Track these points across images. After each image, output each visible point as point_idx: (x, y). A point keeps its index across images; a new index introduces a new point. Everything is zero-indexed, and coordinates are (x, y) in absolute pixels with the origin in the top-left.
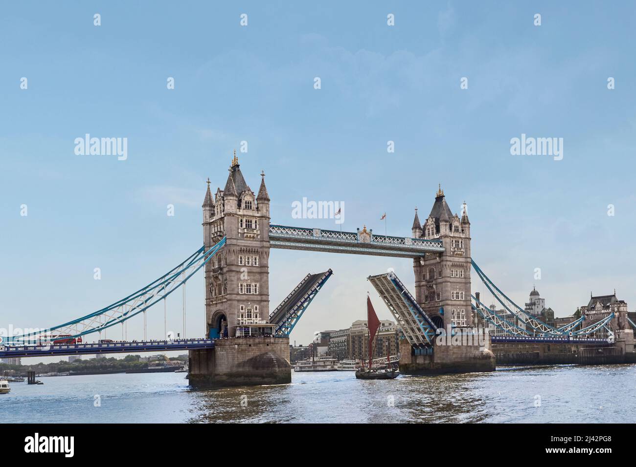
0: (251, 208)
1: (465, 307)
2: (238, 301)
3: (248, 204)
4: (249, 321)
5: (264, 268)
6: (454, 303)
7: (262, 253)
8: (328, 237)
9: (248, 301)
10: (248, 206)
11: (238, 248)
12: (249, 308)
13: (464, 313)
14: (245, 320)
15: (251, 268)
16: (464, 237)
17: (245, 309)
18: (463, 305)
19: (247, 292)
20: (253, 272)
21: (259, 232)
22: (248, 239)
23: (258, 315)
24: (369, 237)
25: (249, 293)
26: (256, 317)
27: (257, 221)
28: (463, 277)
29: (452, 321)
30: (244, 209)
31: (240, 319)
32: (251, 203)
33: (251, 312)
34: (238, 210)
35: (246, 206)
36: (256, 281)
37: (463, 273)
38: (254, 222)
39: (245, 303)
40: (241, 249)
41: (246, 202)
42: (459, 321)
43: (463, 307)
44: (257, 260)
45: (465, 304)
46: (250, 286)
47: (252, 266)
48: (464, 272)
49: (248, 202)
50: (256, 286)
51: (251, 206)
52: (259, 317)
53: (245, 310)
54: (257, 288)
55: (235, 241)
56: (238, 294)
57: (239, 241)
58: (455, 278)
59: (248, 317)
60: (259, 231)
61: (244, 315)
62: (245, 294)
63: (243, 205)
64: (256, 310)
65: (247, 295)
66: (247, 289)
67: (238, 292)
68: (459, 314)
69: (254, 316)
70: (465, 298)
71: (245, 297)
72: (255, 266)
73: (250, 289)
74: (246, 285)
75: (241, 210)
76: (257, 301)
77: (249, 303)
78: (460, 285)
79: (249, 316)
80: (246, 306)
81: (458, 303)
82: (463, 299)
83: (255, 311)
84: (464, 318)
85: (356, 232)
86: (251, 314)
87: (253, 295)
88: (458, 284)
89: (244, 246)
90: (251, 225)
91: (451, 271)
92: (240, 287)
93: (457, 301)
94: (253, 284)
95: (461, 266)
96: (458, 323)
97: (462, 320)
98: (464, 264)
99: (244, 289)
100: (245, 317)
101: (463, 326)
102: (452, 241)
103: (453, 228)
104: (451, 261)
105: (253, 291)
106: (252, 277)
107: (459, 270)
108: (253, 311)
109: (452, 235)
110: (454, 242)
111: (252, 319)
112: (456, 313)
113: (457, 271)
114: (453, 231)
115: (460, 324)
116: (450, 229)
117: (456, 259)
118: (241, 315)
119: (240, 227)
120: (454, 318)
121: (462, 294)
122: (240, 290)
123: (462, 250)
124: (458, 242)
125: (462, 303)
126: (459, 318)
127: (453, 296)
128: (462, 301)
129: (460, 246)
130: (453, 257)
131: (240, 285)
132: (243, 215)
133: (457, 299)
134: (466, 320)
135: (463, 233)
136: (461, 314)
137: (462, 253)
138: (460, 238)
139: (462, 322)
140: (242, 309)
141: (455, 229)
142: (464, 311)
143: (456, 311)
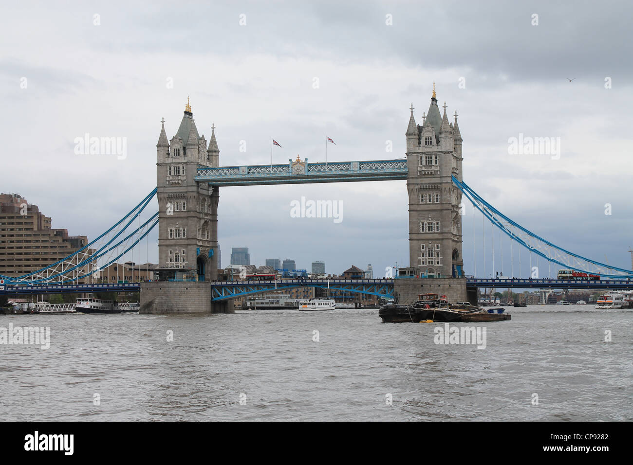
0: (179, 155)
1: (440, 241)
2: (167, 246)
4: (177, 264)
5: (189, 213)
6: (423, 236)
8: (259, 173)
9: (175, 245)
10: (177, 153)
12: (177, 252)
13: (439, 249)
14: (173, 264)
15: (180, 213)
16: (439, 150)
18: (437, 239)
20: (181, 217)
21: (185, 178)
22: (174, 186)
23: (185, 258)
24: (302, 167)
25: (177, 238)
26: (183, 260)
27: (185, 167)
28: (439, 202)
29: (420, 260)
31: (169, 262)
32: (179, 149)
33: (178, 256)
34: (167, 159)
36: (184, 226)
37: (439, 197)
38: (181, 168)
39: (173, 247)
41: (175, 150)
42: (431, 260)
43: (437, 241)
44: (186, 205)
45: (441, 237)
46: (179, 230)
47: (181, 211)
48: (441, 195)
51: (179, 153)
53: (173, 254)
55: (162, 188)
56: (168, 239)
57: (167, 188)
58: (425, 204)
59: (176, 261)
61: (172, 259)
62: (174, 239)
63: (172, 153)
64: (184, 253)
66: (176, 233)
67: (167, 237)
68: (430, 250)
69: (181, 259)
71: (173, 242)
72: (183, 211)
73: (179, 233)
74: (175, 230)
75: (169, 159)
76: (184, 245)
77: (177, 248)
78: (434, 213)
80: (175, 250)
82: (439, 231)
83: (182, 255)
86: (178, 258)
87: (181, 239)
88: (429, 212)
89: (171, 193)
90: (179, 171)
91: (420, 195)
92: (169, 233)
93: (429, 233)
94: (181, 229)
95: (435, 188)
96: (429, 262)
97: (436, 257)
98: (439, 185)
99: (173, 234)
100: (173, 261)
101: (436, 265)
102: (421, 158)
103: (423, 141)
104: (418, 184)
105: (181, 236)
106: (180, 222)
107: (434, 194)
108: (181, 254)
109: (420, 151)
110: (424, 158)
111: (180, 262)
112: (426, 250)
113: (430, 196)
114: (421, 145)
115: (432, 264)
116: (419, 143)
117: (426, 181)
118: (169, 259)
119: (169, 175)
120: (423, 256)
121: (437, 224)
122: (169, 235)
123: (433, 168)
124: (431, 158)
125: (437, 236)
126: (432, 256)
127: (423, 227)
128: (436, 233)
129: (434, 163)
130: (420, 178)
131: (169, 230)
132: (171, 163)
133: (429, 231)
134: (442, 257)
135: (438, 146)
136: (433, 250)
137: (433, 172)
138: (432, 152)
139: (436, 261)
140: (171, 253)
141: (426, 142)
142: (439, 246)
143: (426, 247)
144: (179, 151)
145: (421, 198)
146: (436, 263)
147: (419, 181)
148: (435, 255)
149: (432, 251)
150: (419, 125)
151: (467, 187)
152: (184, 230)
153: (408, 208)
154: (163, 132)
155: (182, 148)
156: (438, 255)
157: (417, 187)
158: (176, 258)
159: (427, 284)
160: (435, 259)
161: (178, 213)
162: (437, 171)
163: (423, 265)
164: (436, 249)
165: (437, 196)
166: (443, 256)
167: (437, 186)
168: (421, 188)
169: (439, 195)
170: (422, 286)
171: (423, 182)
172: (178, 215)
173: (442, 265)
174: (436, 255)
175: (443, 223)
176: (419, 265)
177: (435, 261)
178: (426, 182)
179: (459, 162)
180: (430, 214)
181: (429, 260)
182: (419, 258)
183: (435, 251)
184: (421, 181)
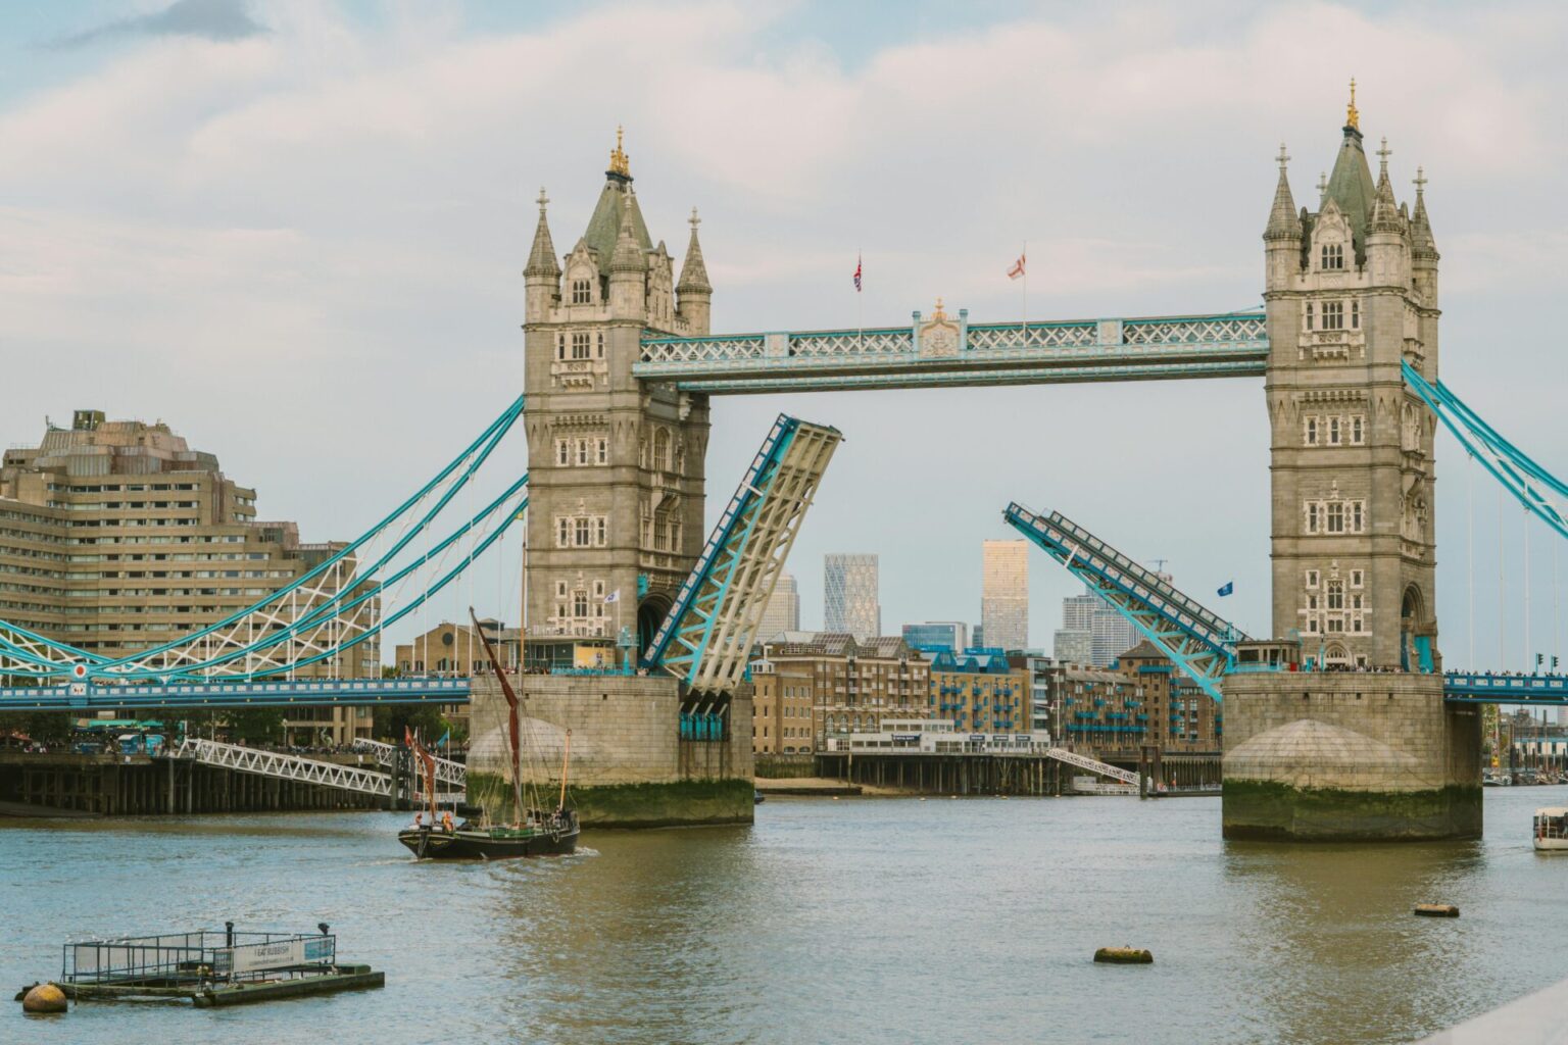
1: (1366, 562)
4: (581, 625)
5: (617, 471)
6: (1312, 546)
8: (823, 353)
9: (575, 567)
12: (581, 587)
13: (1361, 586)
14: (569, 623)
15: (591, 472)
16: (1365, 283)
17: (569, 590)
18: (1357, 555)
19: (579, 542)
20: (594, 485)
21: (604, 368)
22: (571, 390)
24: (953, 335)
25: (582, 546)
27: (605, 335)
28: (1362, 443)
29: (1303, 617)
31: (556, 619)
32: (588, 283)
35: (575, 294)
36: (600, 510)
37: (1363, 428)
38: (595, 337)
39: (569, 573)
40: (558, 420)
41: (575, 284)
42: (1335, 618)
43: (1357, 562)
44: (604, 449)
45: (1367, 547)
46: (586, 524)
47: (592, 467)
48: (1370, 422)
49: (581, 284)
51: (588, 295)
52: (606, 615)
53: (569, 595)
54: (605, 529)
55: (538, 399)
56: (550, 549)
57: (552, 399)
58: (1324, 448)
59: (577, 615)
60: (605, 365)
61: (566, 608)
62: (571, 549)
63: (567, 295)
64: (600, 592)
65: (576, 550)
66: (579, 533)
68: (1335, 587)
69: (592, 610)
71: (569, 558)
72: (599, 467)
73: (586, 532)
74: (574, 523)
75: (559, 311)
76: (602, 566)
78: (1347, 476)
79: (581, 610)
80: (573, 583)
81: (1334, 546)
82: (1363, 530)
83: (596, 596)
86: (584, 606)
87: (593, 549)
88: (1332, 472)
89: (565, 411)
90: (588, 347)
91: (1306, 422)
92: (559, 530)
93: (1329, 537)
94: (593, 519)
95: (1350, 400)
96: (1331, 622)
97: (1352, 610)
98: (1363, 392)
99: (571, 534)
100: (569, 615)
101: (1352, 633)
102: (1310, 308)
103: (1315, 257)
104: (1297, 388)
105: (593, 539)
106: (591, 498)
107: (1347, 418)
108: (591, 595)
109: (1306, 287)
110: (1318, 310)
111: (588, 618)
112: (1322, 587)
113: (1334, 423)
114: (1312, 268)
115: (1340, 629)
116: (1304, 264)
117: (1324, 377)
118: (557, 609)
119: (557, 359)
120: (1313, 604)
121: (1358, 508)
122: (559, 537)
123: (1345, 339)
124: (1340, 309)
125: (1354, 545)
126: (1339, 606)
127: (1313, 518)
128: (1354, 536)
129: (1347, 324)
130: (1307, 369)
131: (557, 523)
132: (564, 325)
133: (1331, 529)
134: (1370, 611)
135: (1361, 270)
136: (1344, 588)
137: (1345, 350)
138: (1344, 291)
139: (1352, 620)
140: (562, 592)
141: (1325, 260)
142: (1362, 576)
143: (1321, 579)
144: (588, 288)
145: (1307, 430)
146: (1352, 627)
147: (1301, 378)
148: (1348, 602)
149: (1339, 590)
150: (1304, 210)
151: (1451, 400)
152: (601, 524)
153: (1267, 459)
154: (543, 232)
155: (597, 279)
156: (1357, 605)
157: (1296, 396)
158: (577, 607)
159: (1320, 691)
160: (1348, 616)
161: (584, 472)
162: (1358, 348)
163: (1313, 634)
164: (1353, 586)
165: (1357, 422)
166: (1373, 607)
167: (1358, 393)
168: (1308, 401)
169: (1362, 420)
170: (1306, 695)
171: (1316, 382)
172: (585, 476)
173: (1369, 634)
174: (1352, 604)
175: (1374, 506)
176: (1302, 634)
177: (1347, 621)
178: (1324, 381)
179: (1427, 322)
180: (1334, 478)
181: (1332, 617)
182: (1301, 611)
183: (1349, 590)
184: (1307, 378)
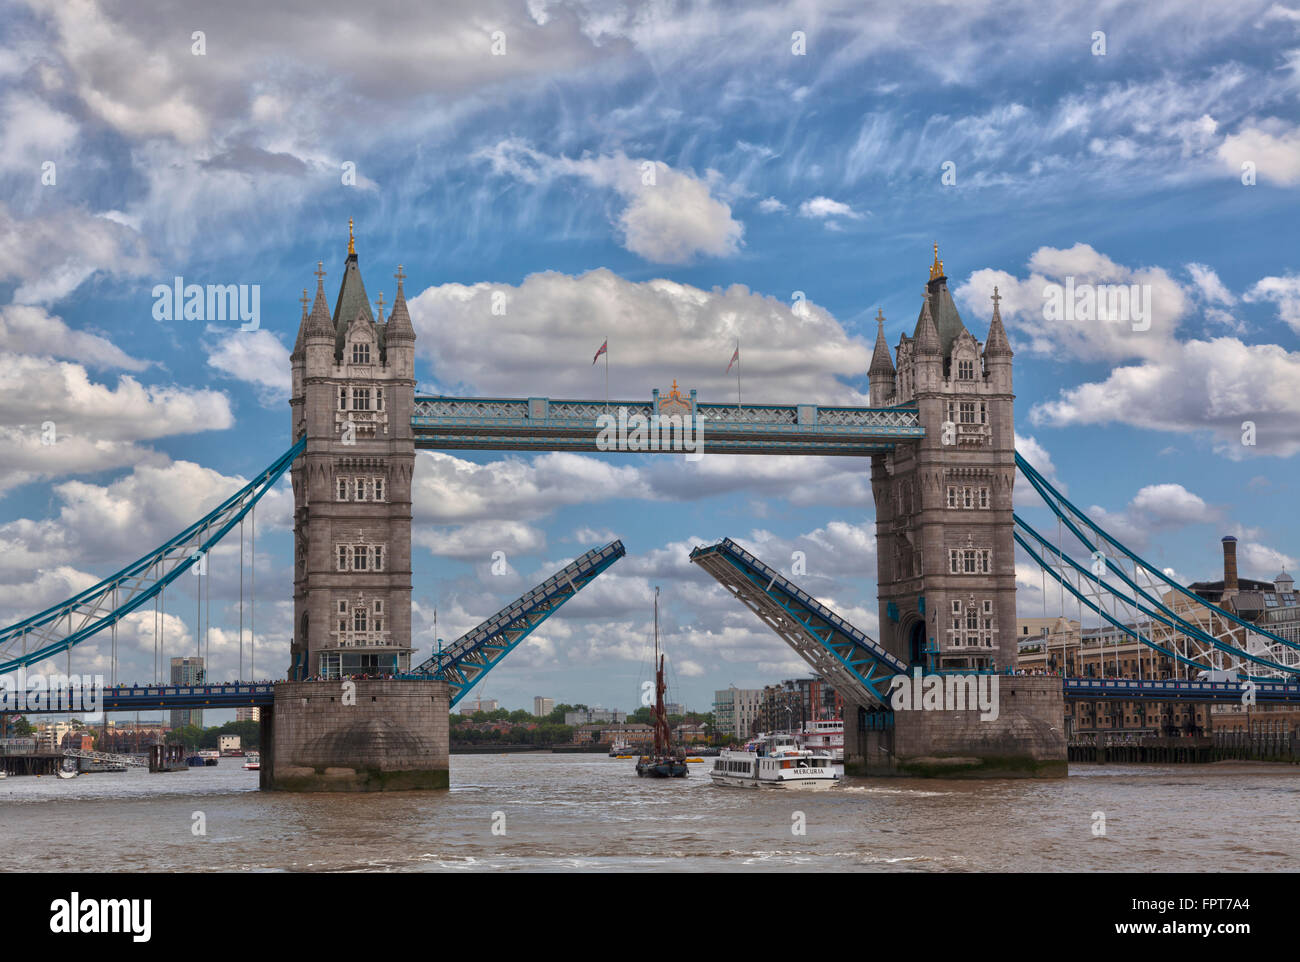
0: (367, 361)
1: (992, 595)
2: (333, 589)
3: (361, 350)
4: (360, 638)
5: (396, 507)
6: (956, 582)
7: (394, 469)
9: (356, 588)
10: (361, 355)
11: (332, 460)
12: (361, 605)
13: (990, 612)
14: (350, 636)
15: (368, 507)
16: (990, 391)
17: (350, 608)
18: (985, 590)
19: (357, 567)
20: (373, 518)
21: (386, 419)
23: (382, 623)
25: (360, 570)
26: (378, 628)
27: (383, 392)
28: (987, 507)
29: (950, 635)
30: (349, 365)
31: (337, 632)
32: (368, 347)
33: (364, 616)
34: (335, 368)
35: (355, 355)
36: (378, 539)
37: (988, 496)
38: (374, 392)
39: (351, 594)
40: (341, 460)
41: (356, 347)
42: (973, 636)
43: (987, 595)
44: (383, 488)
45: (993, 584)
46: (364, 551)
47: (370, 503)
48: (993, 492)
49: (361, 347)
50: (378, 551)
51: (367, 356)
52: (385, 629)
53: (350, 612)
54: (382, 556)
55: (326, 443)
56: (334, 572)
57: (336, 443)
58: (961, 510)
59: (357, 629)
60: (386, 416)
61: (347, 623)
62: (350, 573)
63: (348, 354)
64: (378, 609)
65: (355, 573)
66: (357, 558)
67: (333, 567)
68: (972, 613)
69: (371, 625)
70: (996, 566)
71: (349, 580)
72: (376, 503)
73: (364, 558)
74: (353, 550)
75: (342, 368)
76: (381, 588)
77: (361, 595)
78: (978, 531)
79: (361, 625)
80: (354, 602)
81: (971, 582)
82: (990, 571)
83: (375, 613)
84: (992, 625)
85: (650, 399)
86: (364, 622)
87: (371, 573)
88: (970, 528)
89: (349, 454)
90: (367, 401)
91: (947, 490)
92: (339, 556)
93: (967, 576)
94: (372, 547)
95: (981, 475)
96: (970, 639)
97: (985, 629)
98: (991, 470)
99: (350, 560)
100: (350, 629)
101: (986, 648)
102: (951, 407)
103: (955, 369)
104: (946, 465)
105: (370, 565)
106: (369, 529)
107: (975, 490)
108: (371, 612)
109: (949, 390)
110: (958, 408)
111: (368, 633)
112: (963, 613)
113: (968, 492)
114: (953, 377)
115: (976, 644)
116: (947, 373)
117: (964, 457)
118: (339, 623)
119: (339, 409)
120: (957, 626)
121: (986, 555)
122: (339, 562)
124: (972, 409)
125: (984, 582)
126: (975, 626)
127: (954, 562)
128: (984, 576)
129: (978, 419)
130: (952, 451)
131: (339, 550)
132: (348, 380)
133: (967, 570)
134: (997, 631)
135: (986, 382)
136: (979, 614)
137: (982, 439)
138: (978, 395)
139: (985, 637)
140: (343, 609)
141: (961, 372)
142: (991, 605)
143: (963, 607)
144: (367, 350)
145: (949, 496)
146: (985, 643)
149: (975, 615)
155: (377, 343)
156: (988, 626)
157: (943, 471)
158: (357, 622)
160: (982, 634)
161: (362, 507)
162: (987, 438)
163: (957, 647)
164: (985, 613)
165: (984, 492)
166: (999, 628)
167: (987, 470)
168: (951, 475)
169: (987, 491)
171: (958, 461)
172: (363, 511)
173: (997, 648)
174: (984, 626)
175: (999, 553)
177: (982, 639)
178: (964, 461)
180: (968, 532)
181: (971, 636)
182: (949, 631)
183: (982, 616)
184: (953, 457)
